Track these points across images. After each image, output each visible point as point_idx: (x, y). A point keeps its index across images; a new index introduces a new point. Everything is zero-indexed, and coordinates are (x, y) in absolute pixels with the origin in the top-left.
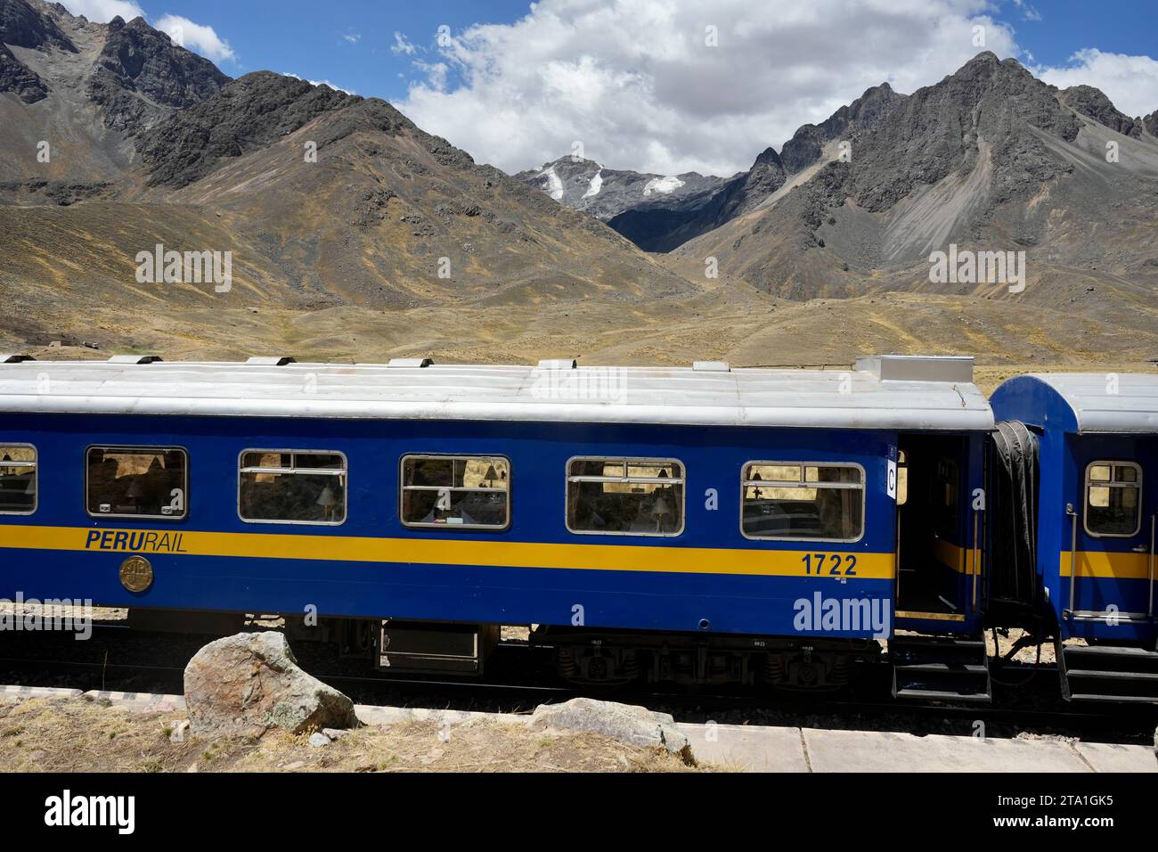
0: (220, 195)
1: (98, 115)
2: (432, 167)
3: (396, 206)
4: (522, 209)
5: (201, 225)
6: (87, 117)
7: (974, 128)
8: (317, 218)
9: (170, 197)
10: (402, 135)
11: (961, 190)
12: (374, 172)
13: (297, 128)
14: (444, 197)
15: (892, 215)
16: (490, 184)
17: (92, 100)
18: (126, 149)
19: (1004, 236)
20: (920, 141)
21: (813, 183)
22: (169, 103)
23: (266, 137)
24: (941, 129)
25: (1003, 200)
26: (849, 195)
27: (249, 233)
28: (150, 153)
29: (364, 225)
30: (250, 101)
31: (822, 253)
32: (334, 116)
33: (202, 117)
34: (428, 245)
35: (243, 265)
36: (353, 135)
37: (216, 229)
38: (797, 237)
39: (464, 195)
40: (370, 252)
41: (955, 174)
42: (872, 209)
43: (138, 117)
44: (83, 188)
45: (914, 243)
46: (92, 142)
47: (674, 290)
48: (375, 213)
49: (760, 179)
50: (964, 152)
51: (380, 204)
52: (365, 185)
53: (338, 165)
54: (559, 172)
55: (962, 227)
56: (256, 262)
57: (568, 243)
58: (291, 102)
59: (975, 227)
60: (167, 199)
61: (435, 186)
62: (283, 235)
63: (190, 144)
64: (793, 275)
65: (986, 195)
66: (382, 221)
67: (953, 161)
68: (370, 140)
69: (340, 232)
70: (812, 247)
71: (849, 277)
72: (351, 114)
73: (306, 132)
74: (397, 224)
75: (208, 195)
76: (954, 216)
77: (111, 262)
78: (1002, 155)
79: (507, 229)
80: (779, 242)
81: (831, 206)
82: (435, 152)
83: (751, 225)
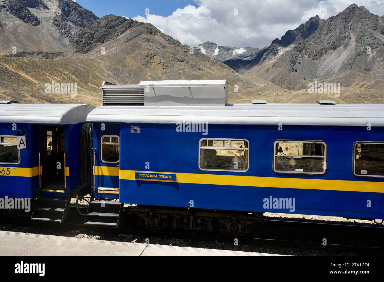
0: (98, 56)
1: (56, 30)
2: (167, 46)
3: (156, 59)
4: (197, 59)
5: (94, 65)
6: (53, 30)
7: (349, 30)
8: (131, 63)
9: (82, 56)
10: (157, 35)
11: (344, 52)
12: (149, 47)
13: (122, 33)
14: (172, 56)
15: (320, 61)
16: (186, 51)
17: (54, 25)
18: (66, 41)
19: (360, 67)
20: (330, 35)
21: (293, 50)
22: (79, 26)
23: (112, 36)
24: (338, 31)
25: (360, 55)
26: (305, 54)
27: (109, 68)
28: (75, 42)
29: (146, 65)
30: (107, 25)
31: (296, 74)
32: (134, 29)
33: (91, 30)
34: (168, 72)
35: (109, 79)
36: (141, 35)
37: (99, 67)
38: (288, 68)
39: (178, 55)
40: (149, 74)
41: (342, 46)
42: (313, 59)
43: (69, 30)
44: (54, 54)
45: (328, 70)
46: (55, 38)
47: (250, 86)
48: (150, 61)
49: (274, 49)
50: (345, 39)
51: (151, 58)
52: (146, 52)
53: (137, 45)
54: (204, 47)
55: (345, 64)
56: (112, 78)
57: (213, 71)
58: (120, 25)
59: (350, 65)
60: (81, 57)
61: (169, 52)
62: (120, 69)
63: (88, 39)
64: (287, 81)
65: (353, 54)
66: (152, 64)
67: (342, 42)
68: (147, 37)
69: (139, 67)
70: (293, 72)
71: (306, 82)
72: (140, 28)
73: (125, 35)
74: (157, 65)
75: (94, 56)
76: (342, 61)
77: (69, 78)
78: (359, 39)
79: (193, 66)
80: (281, 70)
81: (299, 58)
82: (168, 40)
83: (272, 64)
